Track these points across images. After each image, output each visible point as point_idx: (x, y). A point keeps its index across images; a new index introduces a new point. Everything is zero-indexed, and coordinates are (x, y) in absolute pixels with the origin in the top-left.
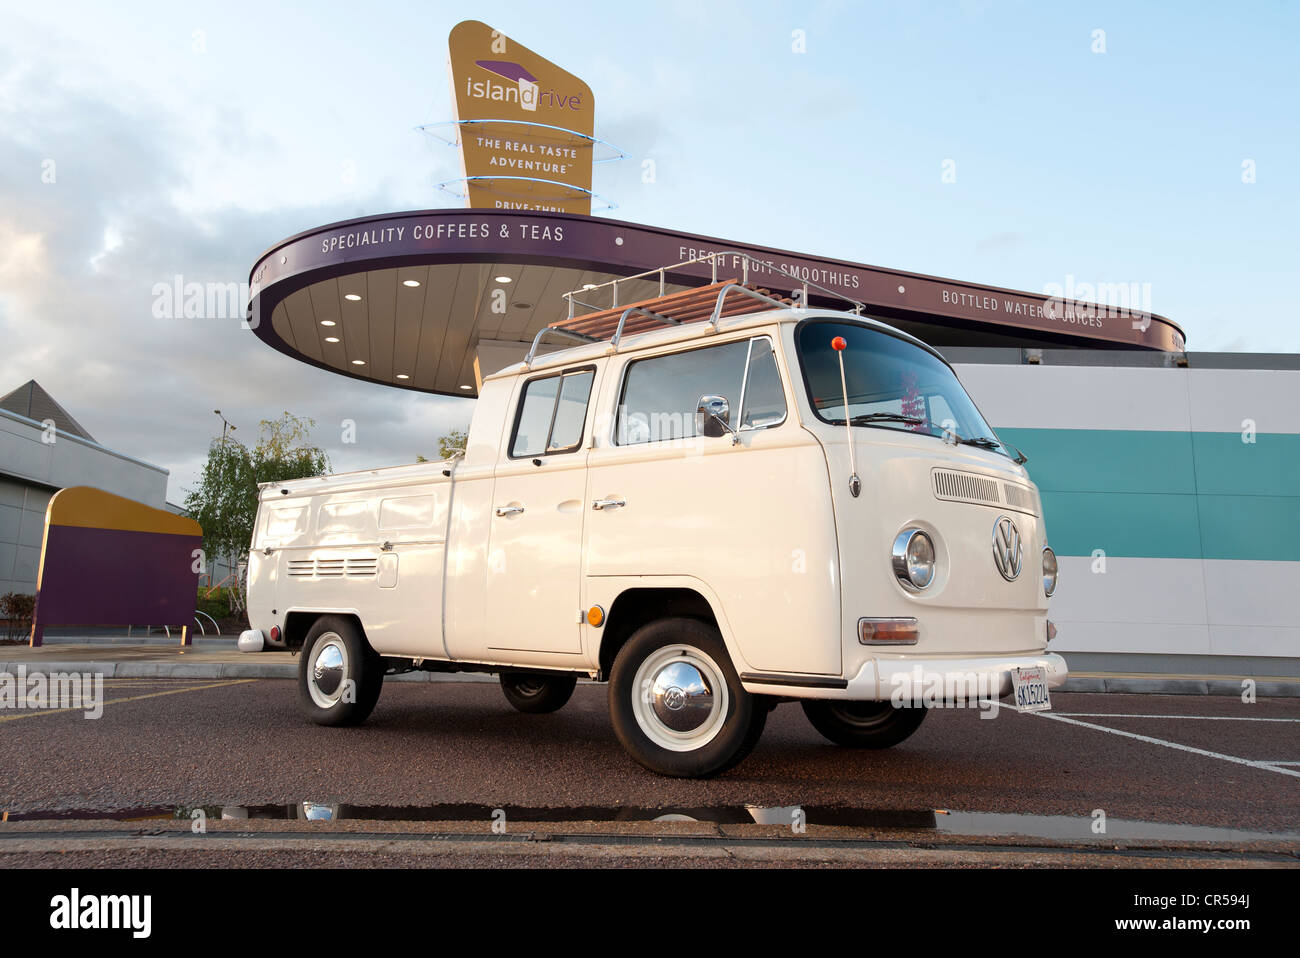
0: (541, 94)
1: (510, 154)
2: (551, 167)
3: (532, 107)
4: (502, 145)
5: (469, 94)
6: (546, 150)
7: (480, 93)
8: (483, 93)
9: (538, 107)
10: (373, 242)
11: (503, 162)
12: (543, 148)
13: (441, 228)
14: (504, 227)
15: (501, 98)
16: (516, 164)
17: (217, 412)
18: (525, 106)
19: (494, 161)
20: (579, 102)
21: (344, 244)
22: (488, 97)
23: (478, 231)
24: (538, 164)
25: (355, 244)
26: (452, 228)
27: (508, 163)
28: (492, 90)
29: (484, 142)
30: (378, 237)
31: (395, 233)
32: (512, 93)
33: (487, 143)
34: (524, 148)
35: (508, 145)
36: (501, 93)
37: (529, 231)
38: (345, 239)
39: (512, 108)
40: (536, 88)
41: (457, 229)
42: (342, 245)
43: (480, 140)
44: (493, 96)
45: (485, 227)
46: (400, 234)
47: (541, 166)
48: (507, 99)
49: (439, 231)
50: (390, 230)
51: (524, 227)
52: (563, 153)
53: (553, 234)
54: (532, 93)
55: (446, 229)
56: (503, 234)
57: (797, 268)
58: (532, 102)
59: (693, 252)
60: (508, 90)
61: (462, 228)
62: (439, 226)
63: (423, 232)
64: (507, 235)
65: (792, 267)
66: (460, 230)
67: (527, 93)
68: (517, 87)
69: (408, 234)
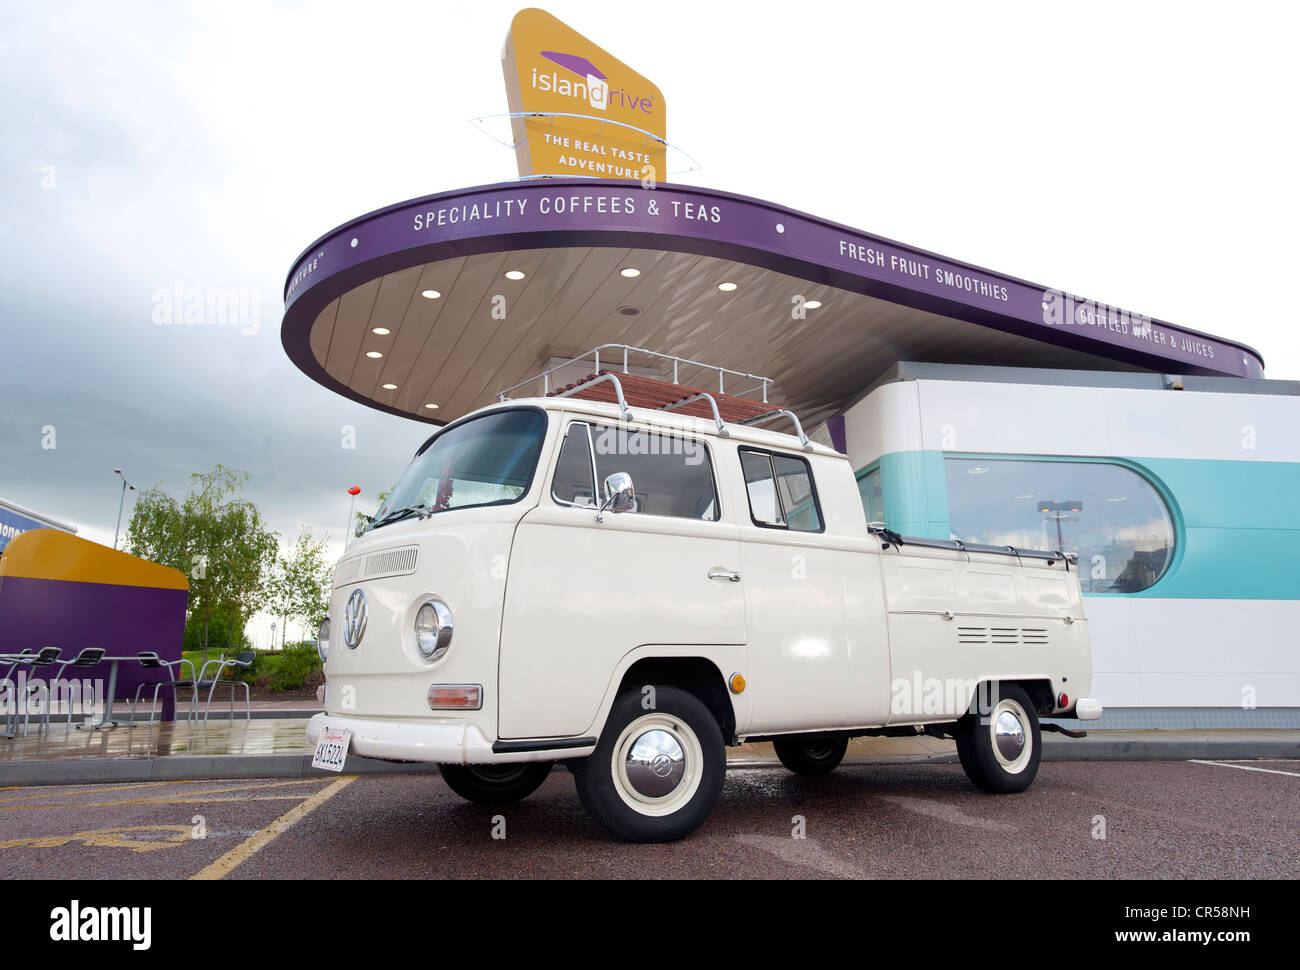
0: (611, 94)
1: (581, 154)
2: (624, 171)
3: (602, 106)
4: (572, 143)
5: (534, 85)
6: (618, 153)
7: (546, 86)
8: (549, 86)
9: (608, 107)
10: (486, 217)
11: (573, 162)
12: (615, 150)
13: (575, 201)
14: (652, 203)
15: (569, 93)
16: (587, 165)
17: (118, 472)
18: (594, 104)
19: (563, 160)
20: (650, 105)
21: (446, 220)
22: (555, 90)
23: (622, 206)
24: (610, 167)
25: (461, 218)
26: (588, 201)
27: (578, 164)
28: (559, 85)
29: (551, 139)
30: (492, 211)
31: (515, 207)
32: (580, 89)
33: (555, 140)
34: (595, 148)
35: (578, 144)
36: (569, 88)
37: (681, 209)
38: (447, 214)
39: (582, 104)
40: (606, 86)
41: (595, 202)
42: (442, 220)
43: (548, 136)
44: (560, 90)
45: (630, 202)
46: (522, 207)
47: (613, 169)
48: (575, 95)
49: (572, 204)
50: (509, 202)
51: (676, 203)
52: (636, 157)
53: (709, 215)
54: (602, 91)
55: (581, 202)
56: (652, 210)
57: (951, 274)
58: (602, 100)
59: (852, 248)
60: (576, 85)
61: (602, 201)
62: (572, 199)
63: (552, 205)
64: (656, 212)
65: (946, 273)
66: (599, 204)
67: (596, 90)
68: (586, 84)
69: (533, 207)
